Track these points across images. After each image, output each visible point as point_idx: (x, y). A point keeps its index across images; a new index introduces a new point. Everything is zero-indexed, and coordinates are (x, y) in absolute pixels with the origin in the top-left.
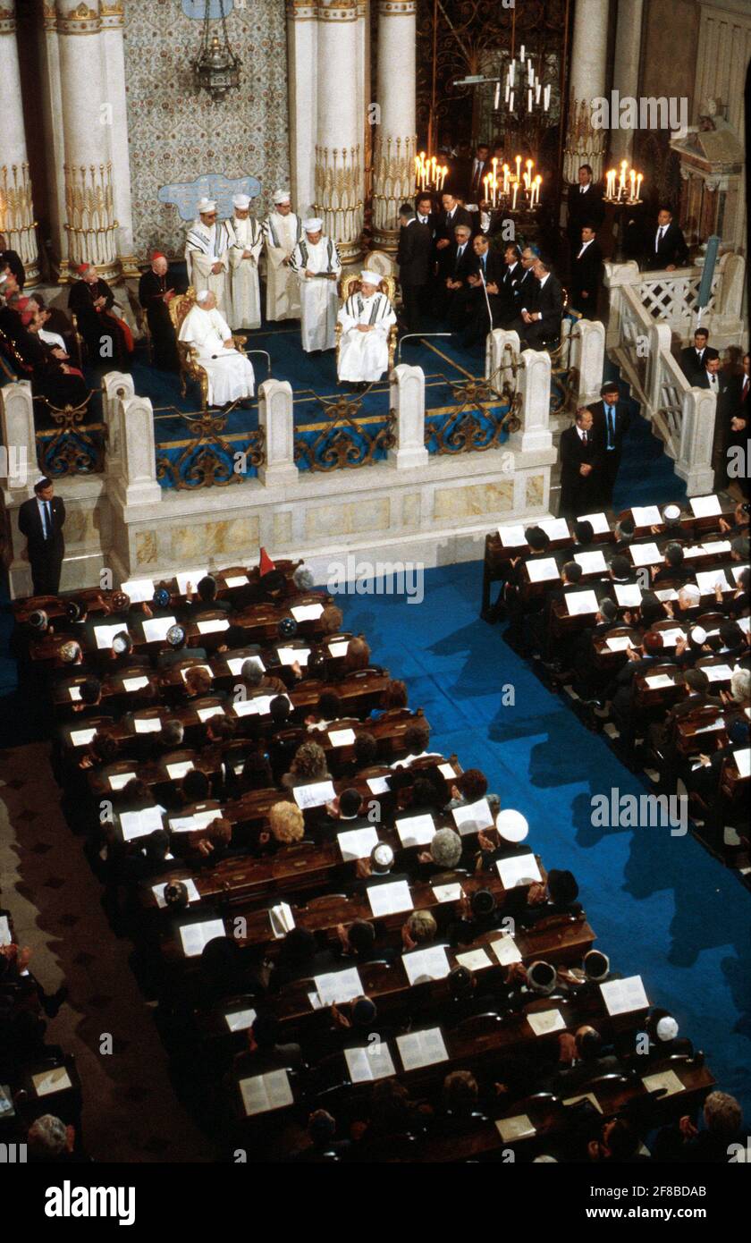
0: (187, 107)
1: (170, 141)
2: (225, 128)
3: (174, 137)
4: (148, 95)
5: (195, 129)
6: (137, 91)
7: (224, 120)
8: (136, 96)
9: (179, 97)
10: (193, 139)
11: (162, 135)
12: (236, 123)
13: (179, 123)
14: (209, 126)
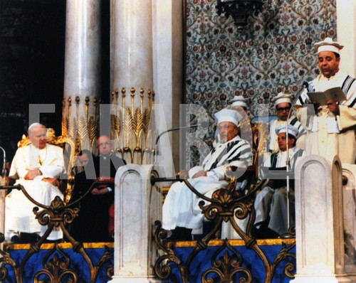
0: (244, 51)
1: (227, 83)
2: (279, 69)
3: (231, 79)
4: (208, 39)
5: (250, 70)
6: (199, 37)
7: (278, 62)
8: (197, 41)
9: (237, 41)
10: (248, 81)
11: (219, 77)
12: (290, 63)
13: (237, 66)
14: (266, 69)
